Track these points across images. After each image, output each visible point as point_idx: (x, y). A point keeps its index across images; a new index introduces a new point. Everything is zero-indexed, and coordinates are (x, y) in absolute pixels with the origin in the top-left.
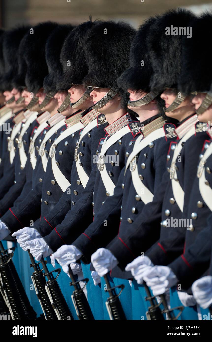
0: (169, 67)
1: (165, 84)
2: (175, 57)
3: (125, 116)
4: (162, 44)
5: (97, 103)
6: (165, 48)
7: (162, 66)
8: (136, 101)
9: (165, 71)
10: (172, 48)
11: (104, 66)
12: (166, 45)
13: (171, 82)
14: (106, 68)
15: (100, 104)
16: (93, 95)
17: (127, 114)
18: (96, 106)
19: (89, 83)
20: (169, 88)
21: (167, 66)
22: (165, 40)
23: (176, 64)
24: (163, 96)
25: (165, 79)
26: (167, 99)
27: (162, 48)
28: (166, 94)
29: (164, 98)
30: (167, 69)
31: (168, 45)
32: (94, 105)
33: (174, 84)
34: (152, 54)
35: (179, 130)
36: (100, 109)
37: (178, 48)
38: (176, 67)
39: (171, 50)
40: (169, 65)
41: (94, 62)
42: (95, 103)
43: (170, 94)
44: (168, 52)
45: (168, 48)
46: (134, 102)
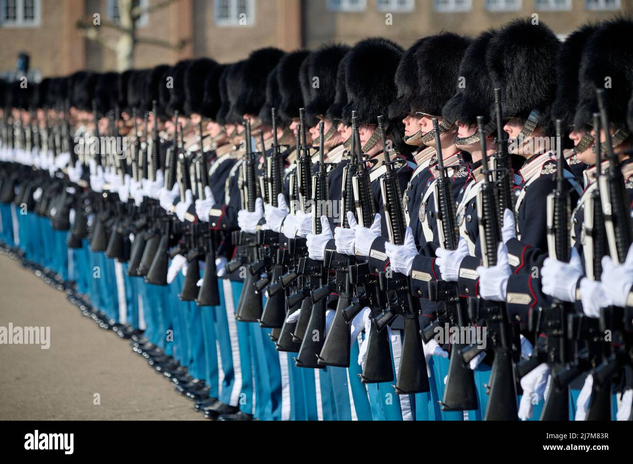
0: (513, 91)
1: (508, 111)
2: (520, 78)
3: (456, 155)
4: (505, 62)
5: (426, 135)
6: (508, 67)
7: (505, 89)
8: (468, 138)
9: (508, 96)
10: (517, 67)
11: (439, 90)
12: (509, 63)
13: (515, 109)
14: (442, 92)
15: (430, 136)
16: (422, 123)
17: (459, 153)
18: (424, 137)
19: (418, 108)
20: (513, 117)
21: (511, 90)
22: (508, 57)
23: (521, 87)
24: (506, 128)
25: (508, 106)
26: (512, 132)
27: (505, 67)
28: (510, 125)
29: (507, 131)
30: (511, 94)
31: (512, 63)
32: (422, 136)
33: (518, 112)
34: (493, 75)
35: (524, 171)
36: (428, 141)
37: (523, 68)
38: (522, 92)
39: (516, 70)
40: (513, 88)
41: (428, 83)
42: (423, 134)
43: (515, 125)
44: (512, 73)
45: (512, 68)
46: (465, 139)
